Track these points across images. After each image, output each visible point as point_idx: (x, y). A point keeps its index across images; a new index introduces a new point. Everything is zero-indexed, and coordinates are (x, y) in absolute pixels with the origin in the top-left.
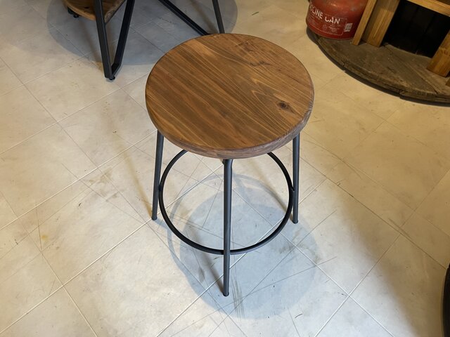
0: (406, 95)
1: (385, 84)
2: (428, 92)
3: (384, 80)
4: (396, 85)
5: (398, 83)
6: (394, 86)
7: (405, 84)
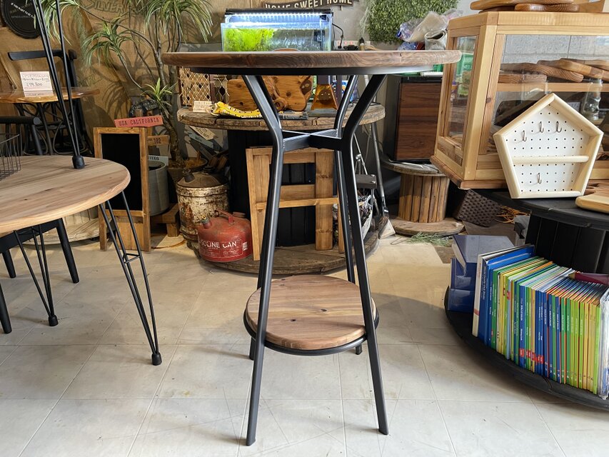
0: (327, 269)
1: (307, 270)
2: (338, 260)
3: (305, 267)
4: (315, 265)
5: (316, 263)
6: (315, 267)
7: (320, 262)
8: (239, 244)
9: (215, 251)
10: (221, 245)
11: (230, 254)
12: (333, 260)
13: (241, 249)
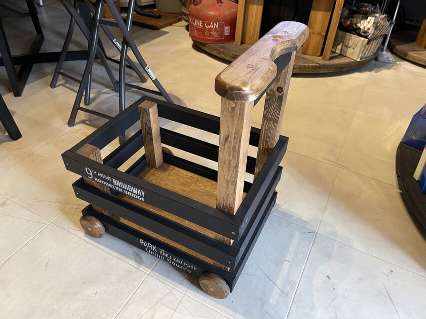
2: (312, 65)
8: (221, 27)
9: (198, 30)
10: (203, 25)
11: (211, 35)
12: (305, 63)
13: (222, 32)
